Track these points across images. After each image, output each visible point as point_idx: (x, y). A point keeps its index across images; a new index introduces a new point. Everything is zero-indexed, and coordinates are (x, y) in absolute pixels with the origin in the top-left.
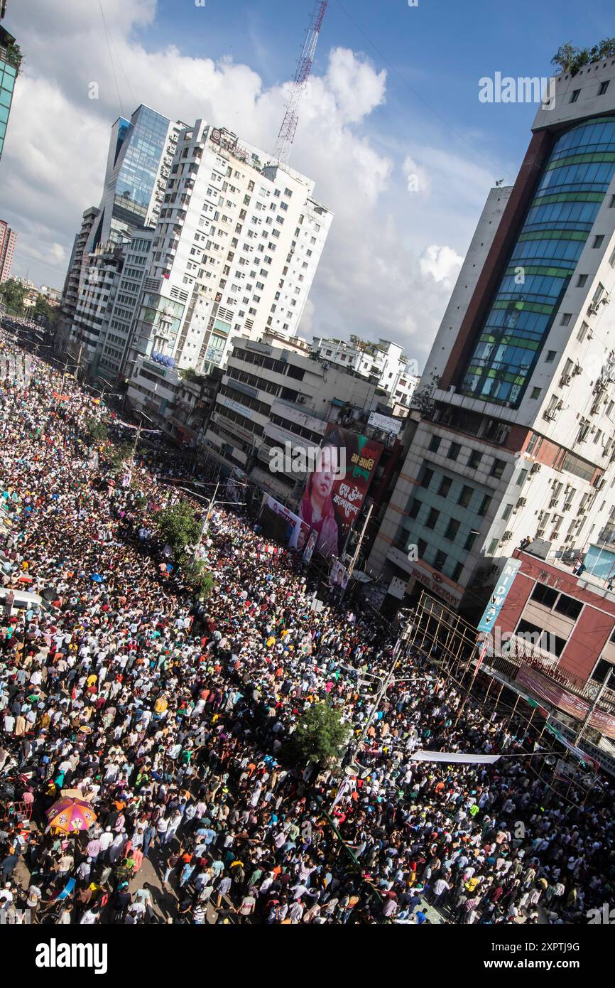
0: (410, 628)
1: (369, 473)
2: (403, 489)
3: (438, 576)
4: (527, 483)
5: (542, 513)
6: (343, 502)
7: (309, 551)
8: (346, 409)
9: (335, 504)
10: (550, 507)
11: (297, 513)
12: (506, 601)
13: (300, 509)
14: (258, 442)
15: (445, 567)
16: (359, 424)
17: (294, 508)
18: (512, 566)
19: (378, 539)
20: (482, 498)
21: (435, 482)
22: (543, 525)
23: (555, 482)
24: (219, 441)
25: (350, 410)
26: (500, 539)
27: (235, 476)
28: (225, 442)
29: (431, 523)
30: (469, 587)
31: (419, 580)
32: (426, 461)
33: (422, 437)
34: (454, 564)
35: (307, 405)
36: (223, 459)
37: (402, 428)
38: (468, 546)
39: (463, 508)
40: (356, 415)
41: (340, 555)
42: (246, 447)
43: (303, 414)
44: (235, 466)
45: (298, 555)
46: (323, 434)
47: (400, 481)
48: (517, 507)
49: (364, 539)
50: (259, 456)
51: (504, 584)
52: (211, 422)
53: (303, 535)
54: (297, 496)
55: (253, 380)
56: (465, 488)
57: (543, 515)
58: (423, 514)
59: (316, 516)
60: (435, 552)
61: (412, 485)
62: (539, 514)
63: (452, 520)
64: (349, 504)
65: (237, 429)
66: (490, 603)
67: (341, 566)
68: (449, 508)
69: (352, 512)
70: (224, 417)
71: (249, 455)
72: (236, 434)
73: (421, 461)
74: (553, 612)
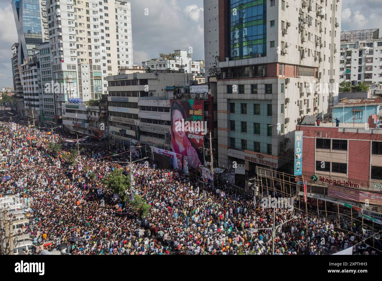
0: (257, 188)
1: (201, 117)
2: (222, 118)
3: (260, 156)
4: (286, 90)
5: (298, 102)
6: (194, 136)
7: (186, 168)
8: (176, 90)
9: (189, 139)
10: (301, 97)
11: (171, 150)
12: (303, 155)
13: (172, 148)
14: (137, 122)
15: (261, 149)
16: (186, 95)
17: (169, 148)
18: (299, 136)
19: (219, 148)
20: (266, 107)
21: (238, 108)
22: (301, 108)
23: (298, 84)
24: (117, 129)
25: (179, 90)
26: (284, 124)
27: (133, 144)
28: (121, 129)
29: (244, 129)
30: (279, 155)
31: (250, 161)
32: (229, 100)
33: (221, 88)
34: (266, 146)
35: (154, 96)
36: (123, 138)
37: (209, 88)
38: (269, 134)
39: (258, 116)
40: (182, 91)
41: (203, 164)
42: (132, 127)
43: (155, 101)
44: (130, 139)
45: (181, 172)
46: (169, 106)
47: (219, 114)
48: (286, 104)
49: (213, 151)
50: (141, 129)
51: (299, 146)
52: (109, 122)
53: (179, 160)
54: (168, 142)
55: (123, 93)
56: (255, 105)
57: (299, 102)
58: (238, 126)
59: (182, 148)
60: (252, 144)
61: (226, 115)
62: (297, 103)
63: (255, 124)
64: (197, 136)
65: (124, 120)
66: (295, 159)
67: (207, 169)
68: (250, 118)
69: (200, 140)
70: (115, 117)
71: (136, 131)
72: (125, 123)
73: (226, 100)
74: (332, 151)
